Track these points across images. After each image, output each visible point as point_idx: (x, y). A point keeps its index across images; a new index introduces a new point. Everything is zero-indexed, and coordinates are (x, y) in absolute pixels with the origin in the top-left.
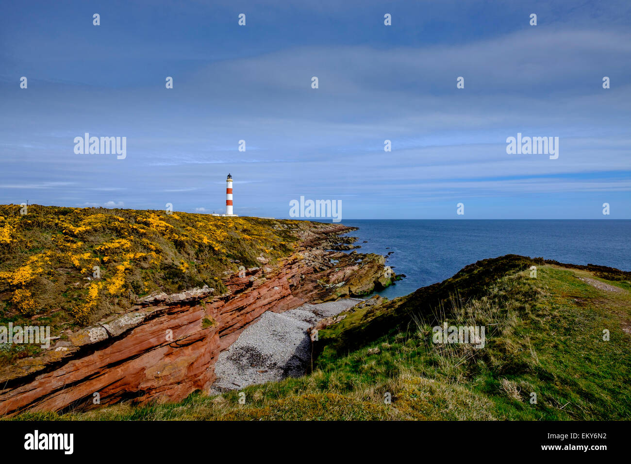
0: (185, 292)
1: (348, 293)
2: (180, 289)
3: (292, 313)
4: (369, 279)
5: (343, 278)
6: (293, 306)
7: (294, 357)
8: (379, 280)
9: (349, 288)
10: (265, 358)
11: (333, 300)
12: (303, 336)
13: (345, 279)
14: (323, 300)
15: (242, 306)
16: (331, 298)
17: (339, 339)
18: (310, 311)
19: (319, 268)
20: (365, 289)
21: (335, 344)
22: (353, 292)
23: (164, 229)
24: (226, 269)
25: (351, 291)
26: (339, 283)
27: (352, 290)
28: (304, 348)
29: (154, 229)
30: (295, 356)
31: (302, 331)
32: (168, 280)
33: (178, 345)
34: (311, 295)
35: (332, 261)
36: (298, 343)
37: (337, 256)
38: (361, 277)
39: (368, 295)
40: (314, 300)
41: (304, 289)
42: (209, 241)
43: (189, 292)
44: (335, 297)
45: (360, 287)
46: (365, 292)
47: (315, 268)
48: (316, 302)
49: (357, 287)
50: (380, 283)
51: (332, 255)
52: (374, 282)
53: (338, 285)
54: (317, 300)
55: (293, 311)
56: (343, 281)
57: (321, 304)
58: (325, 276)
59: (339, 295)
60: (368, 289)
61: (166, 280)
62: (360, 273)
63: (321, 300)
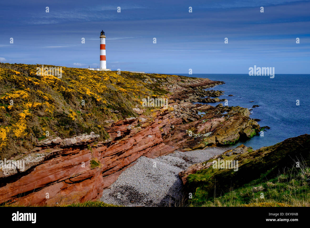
0: (76, 137)
1: (214, 142)
2: (71, 135)
3: (164, 158)
4: (234, 130)
5: (210, 129)
6: (165, 152)
7: (167, 196)
8: (244, 131)
9: (216, 138)
10: (142, 196)
11: (201, 148)
12: (175, 179)
13: (212, 130)
14: (191, 148)
15: (121, 151)
16: (199, 146)
17: (210, 182)
18: (180, 157)
19: (188, 119)
20: (231, 139)
21: (206, 186)
22: (220, 142)
23: (53, 82)
24: (108, 118)
25: (218, 141)
26: (206, 133)
27: (218, 139)
28: (177, 189)
29: (45, 81)
30: (169, 195)
31: (174, 175)
32: (61, 126)
33: (72, 181)
34: (181, 143)
35: (200, 113)
36: (171, 184)
37: (204, 109)
38: (227, 128)
39: (233, 145)
40: (184, 148)
41: (175, 138)
42: (92, 93)
43: (79, 137)
44: (203, 145)
45: (226, 137)
46: (231, 142)
47: (184, 119)
48: (185, 149)
49: (223, 137)
50: (245, 134)
51: (199, 108)
52: (239, 133)
53: (205, 135)
54: (186, 148)
55: (166, 157)
56: (210, 131)
57: (190, 152)
58: (193, 127)
59: (207, 143)
60: (234, 139)
61: (59, 126)
62: (226, 125)
63: (190, 148)
